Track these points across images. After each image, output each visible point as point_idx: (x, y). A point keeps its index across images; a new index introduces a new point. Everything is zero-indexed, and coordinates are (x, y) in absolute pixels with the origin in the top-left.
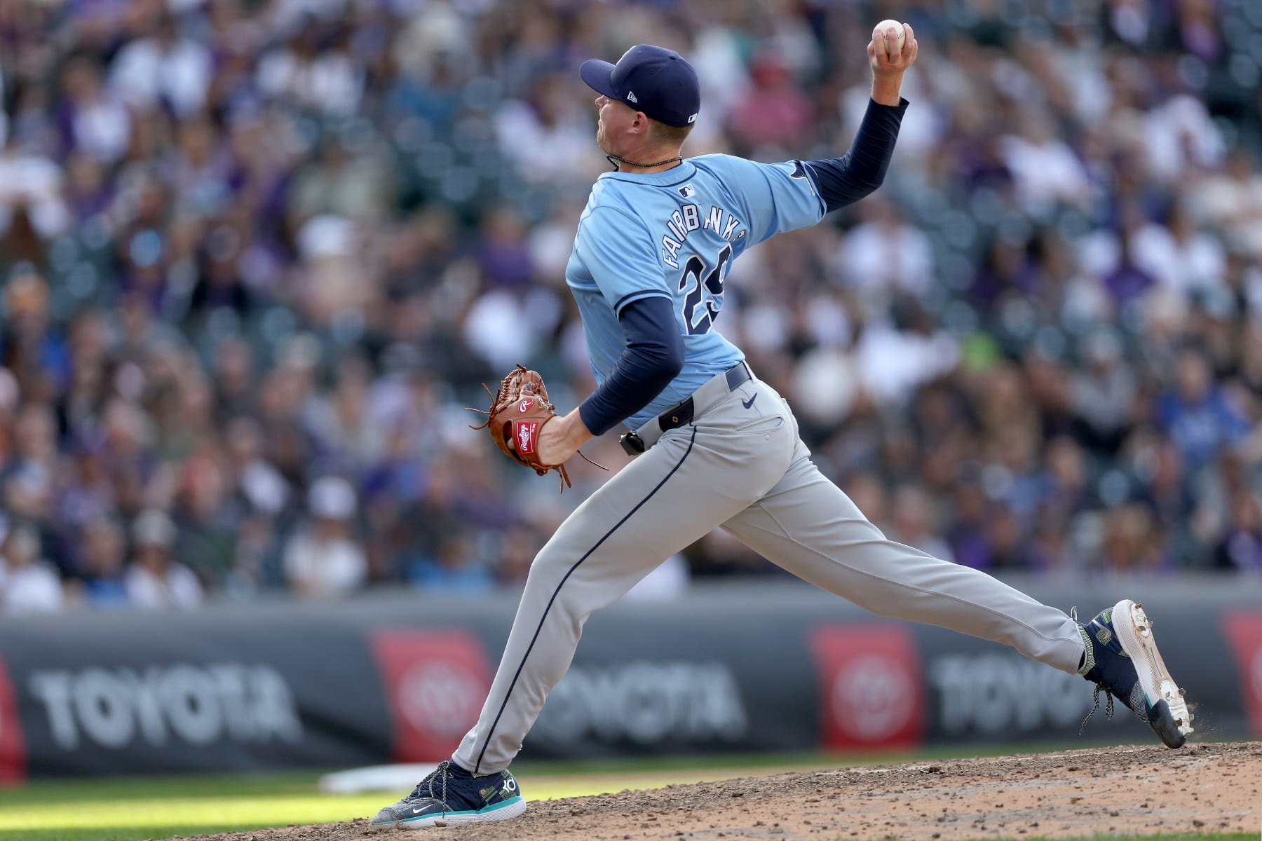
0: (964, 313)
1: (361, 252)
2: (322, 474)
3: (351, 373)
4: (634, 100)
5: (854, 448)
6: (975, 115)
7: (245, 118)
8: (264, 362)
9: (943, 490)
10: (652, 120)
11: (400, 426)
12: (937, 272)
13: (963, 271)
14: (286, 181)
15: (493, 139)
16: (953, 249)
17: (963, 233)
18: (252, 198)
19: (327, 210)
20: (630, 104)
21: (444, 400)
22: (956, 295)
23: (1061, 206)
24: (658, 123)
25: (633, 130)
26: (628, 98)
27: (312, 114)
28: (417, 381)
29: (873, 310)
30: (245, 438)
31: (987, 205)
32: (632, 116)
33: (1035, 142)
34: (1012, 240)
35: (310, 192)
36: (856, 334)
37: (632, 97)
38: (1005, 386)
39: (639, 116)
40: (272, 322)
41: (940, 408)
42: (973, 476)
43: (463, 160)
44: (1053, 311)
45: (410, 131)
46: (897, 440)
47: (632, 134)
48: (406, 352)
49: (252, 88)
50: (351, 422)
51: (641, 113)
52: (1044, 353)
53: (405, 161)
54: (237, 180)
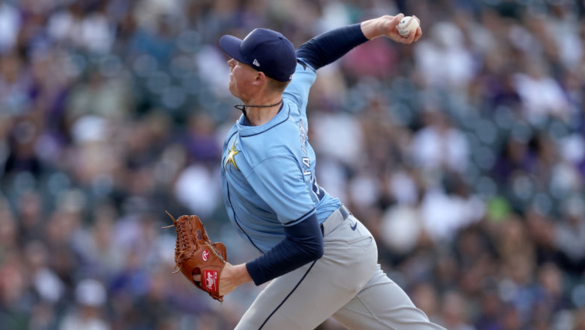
0: (488, 184)
1: (112, 139)
2: (85, 277)
3: (104, 214)
4: (258, 65)
5: (418, 268)
6: (498, 60)
7: (40, 54)
8: (50, 207)
9: (473, 295)
10: (268, 78)
11: (134, 249)
12: (472, 158)
13: (488, 158)
14: (65, 94)
15: (196, 69)
16: (482, 144)
17: (489, 133)
18: (45, 103)
19: (91, 112)
20: (254, 67)
21: (162, 232)
22: (484, 173)
23: (551, 118)
24: (271, 79)
25: (255, 83)
26: (254, 63)
27: (82, 52)
28: (145, 221)
29: (432, 182)
30: (37, 254)
31: (505, 117)
32: (255, 74)
33: (535, 77)
34: (520, 139)
35: (80, 101)
36: (420, 197)
37: (256, 63)
38: (513, 231)
39: (260, 74)
40: (54, 182)
41: (472, 243)
42: (493, 287)
43: (176, 82)
44: (545, 183)
45: (143, 64)
46: (445, 263)
47: (255, 85)
48: (139, 202)
49: (45, 35)
50: (103, 245)
51: (262, 73)
52: (538, 210)
53: (140, 83)
54: (34, 93)
